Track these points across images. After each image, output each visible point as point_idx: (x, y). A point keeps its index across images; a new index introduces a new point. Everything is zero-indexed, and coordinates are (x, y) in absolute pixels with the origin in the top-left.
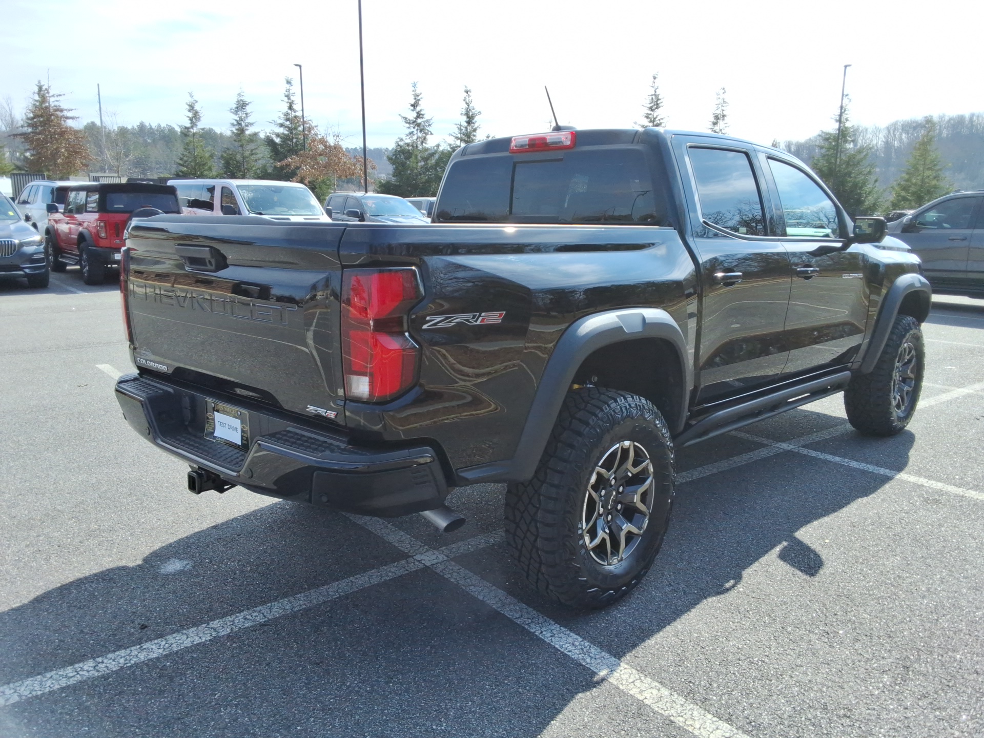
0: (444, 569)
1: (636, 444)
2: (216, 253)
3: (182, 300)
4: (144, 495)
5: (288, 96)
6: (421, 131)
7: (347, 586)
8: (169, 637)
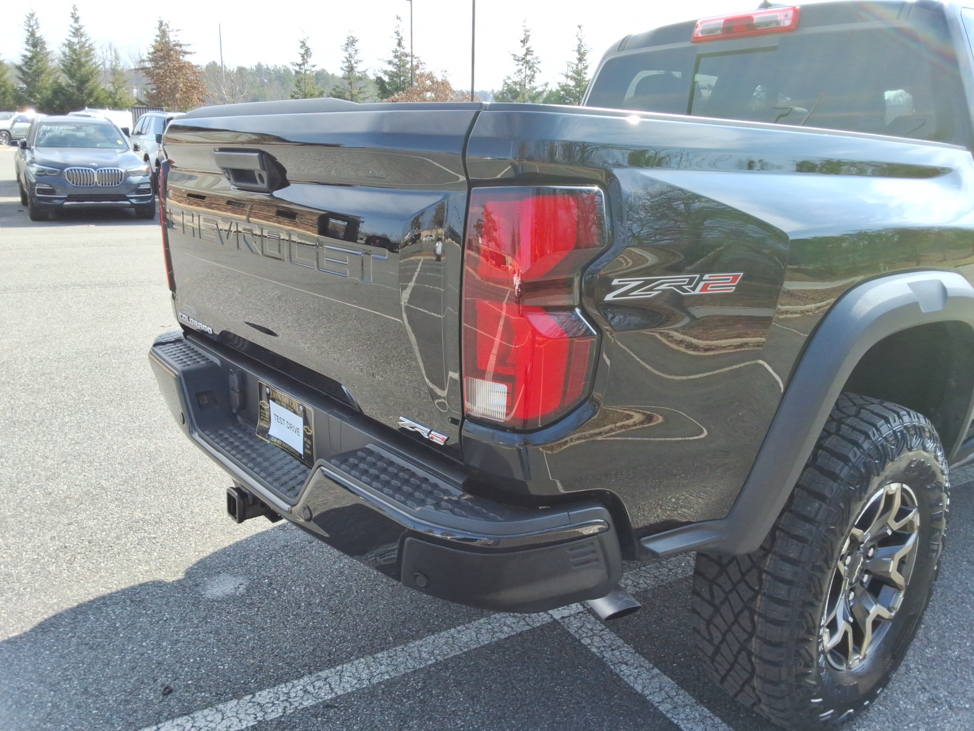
0: (580, 628)
1: (905, 486)
2: (268, 161)
3: (224, 234)
4: (206, 472)
5: (397, 33)
6: (530, 69)
7: (446, 643)
8: (198, 714)
